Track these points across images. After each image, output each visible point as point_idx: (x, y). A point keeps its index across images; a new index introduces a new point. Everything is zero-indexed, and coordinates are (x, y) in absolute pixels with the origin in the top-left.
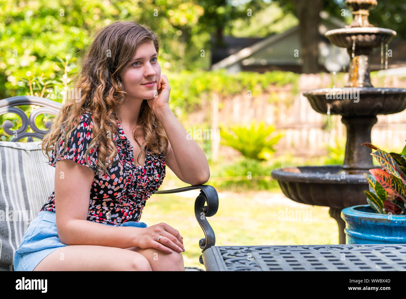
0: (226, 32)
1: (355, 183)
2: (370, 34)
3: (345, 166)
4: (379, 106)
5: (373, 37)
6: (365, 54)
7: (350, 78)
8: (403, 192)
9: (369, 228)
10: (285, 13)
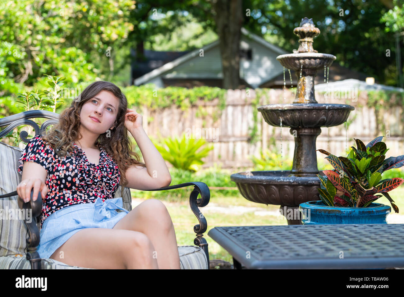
0: (147, 46)
1: (306, 184)
2: (315, 58)
3: (294, 171)
4: (324, 119)
5: (318, 61)
6: (311, 75)
7: (298, 95)
8: (349, 189)
9: (324, 218)
10: (205, 28)
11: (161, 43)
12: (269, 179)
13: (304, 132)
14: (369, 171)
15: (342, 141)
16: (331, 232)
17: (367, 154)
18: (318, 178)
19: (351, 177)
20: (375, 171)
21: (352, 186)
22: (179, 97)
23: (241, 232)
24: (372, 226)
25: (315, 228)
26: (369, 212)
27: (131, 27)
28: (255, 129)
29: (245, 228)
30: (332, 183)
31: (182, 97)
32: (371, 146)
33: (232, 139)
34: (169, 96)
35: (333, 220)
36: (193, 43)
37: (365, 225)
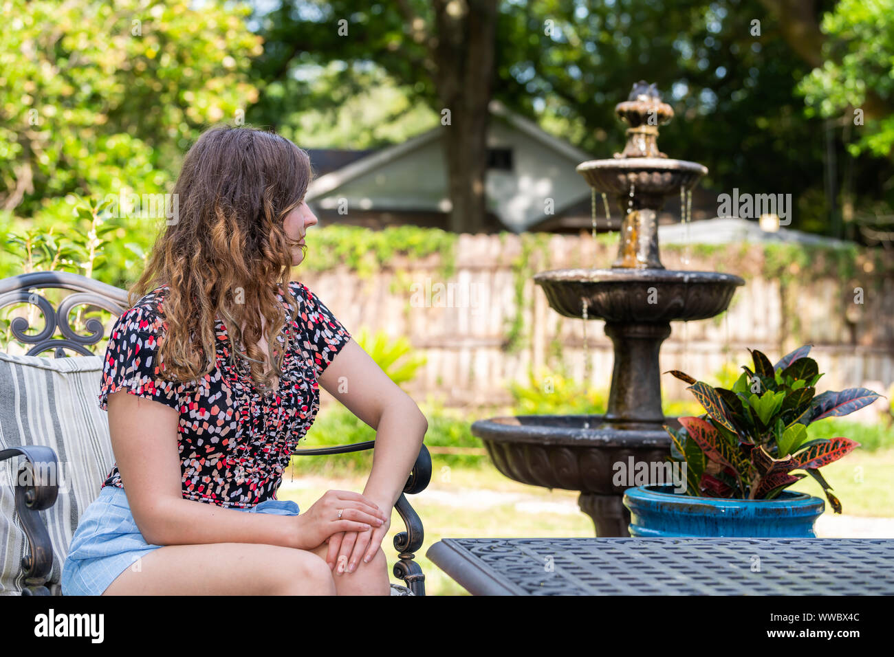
1: (637, 446)
2: (662, 171)
3: (610, 416)
4: (678, 305)
5: (668, 177)
6: (651, 207)
7: (623, 251)
8: (735, 459)
9: (677, 522)
10: (412, 100)
11: (315, 131)
12: (558, 434)
13: (636, 332)
14: (780, 420)
15: (706, 353)
16: (699, 555)
17: (775, 383)
18: (666, 433)
19: (740, 433)
20: (791, 421)
21: (741, 453)
22: (353, 249)
23: (501, 551)
24: (788, 543)
25: (664, 546)
26: (778, 511)
27: (250, 94)
28: (518, 322)
29: (510, 542)
30: (697, 445)
31: (361, 249)
32: (785, 366)
33: (468, 343)
34: (332, 246)
35: (698, 527)
36: (384, 132)
37: (774, 540)
